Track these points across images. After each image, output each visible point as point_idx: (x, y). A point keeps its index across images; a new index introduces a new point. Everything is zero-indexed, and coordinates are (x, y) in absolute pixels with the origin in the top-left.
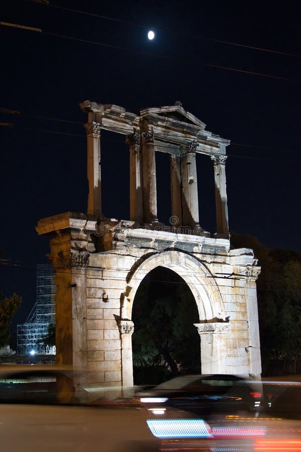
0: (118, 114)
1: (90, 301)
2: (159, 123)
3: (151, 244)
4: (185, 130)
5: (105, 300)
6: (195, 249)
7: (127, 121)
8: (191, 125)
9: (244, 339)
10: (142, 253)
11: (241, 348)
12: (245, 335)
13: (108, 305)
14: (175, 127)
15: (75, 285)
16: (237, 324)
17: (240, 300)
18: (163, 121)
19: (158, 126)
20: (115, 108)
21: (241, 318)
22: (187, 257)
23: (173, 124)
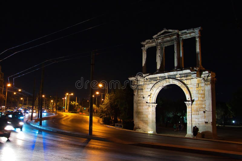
0: (149, 42)
1: (139, 98)
2: (160, 38)
3: (158, 78)
4: (170, 36)
5: (144, 98)
6: (177, 76)
7: (153, 42)
8: (171, 33)
9: (203, 108)
10: (155, 82)
11: (201, 112)
12: (203, 106)
13: (144, 99)
14: (166, 37)
15: (135, 95)
16: (198, 102)
17: (201, 92)
18: (160, 37)
19: (159, 39)
20: (147, 41)
21: (201, 99)
22: (173, 80)
23: (164, 36)
